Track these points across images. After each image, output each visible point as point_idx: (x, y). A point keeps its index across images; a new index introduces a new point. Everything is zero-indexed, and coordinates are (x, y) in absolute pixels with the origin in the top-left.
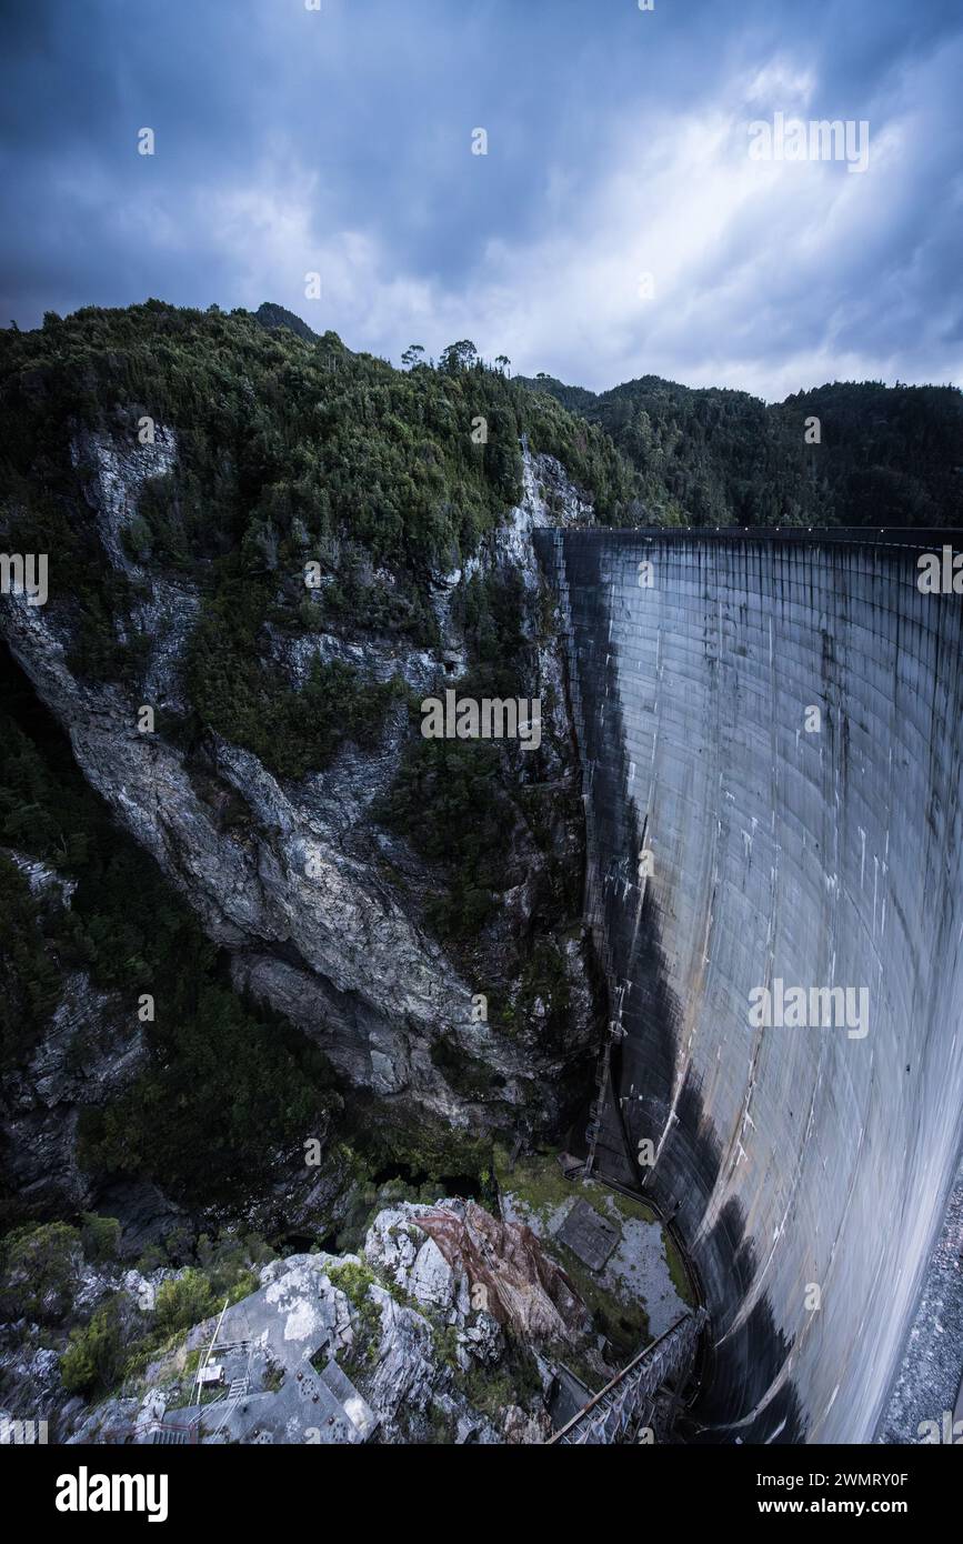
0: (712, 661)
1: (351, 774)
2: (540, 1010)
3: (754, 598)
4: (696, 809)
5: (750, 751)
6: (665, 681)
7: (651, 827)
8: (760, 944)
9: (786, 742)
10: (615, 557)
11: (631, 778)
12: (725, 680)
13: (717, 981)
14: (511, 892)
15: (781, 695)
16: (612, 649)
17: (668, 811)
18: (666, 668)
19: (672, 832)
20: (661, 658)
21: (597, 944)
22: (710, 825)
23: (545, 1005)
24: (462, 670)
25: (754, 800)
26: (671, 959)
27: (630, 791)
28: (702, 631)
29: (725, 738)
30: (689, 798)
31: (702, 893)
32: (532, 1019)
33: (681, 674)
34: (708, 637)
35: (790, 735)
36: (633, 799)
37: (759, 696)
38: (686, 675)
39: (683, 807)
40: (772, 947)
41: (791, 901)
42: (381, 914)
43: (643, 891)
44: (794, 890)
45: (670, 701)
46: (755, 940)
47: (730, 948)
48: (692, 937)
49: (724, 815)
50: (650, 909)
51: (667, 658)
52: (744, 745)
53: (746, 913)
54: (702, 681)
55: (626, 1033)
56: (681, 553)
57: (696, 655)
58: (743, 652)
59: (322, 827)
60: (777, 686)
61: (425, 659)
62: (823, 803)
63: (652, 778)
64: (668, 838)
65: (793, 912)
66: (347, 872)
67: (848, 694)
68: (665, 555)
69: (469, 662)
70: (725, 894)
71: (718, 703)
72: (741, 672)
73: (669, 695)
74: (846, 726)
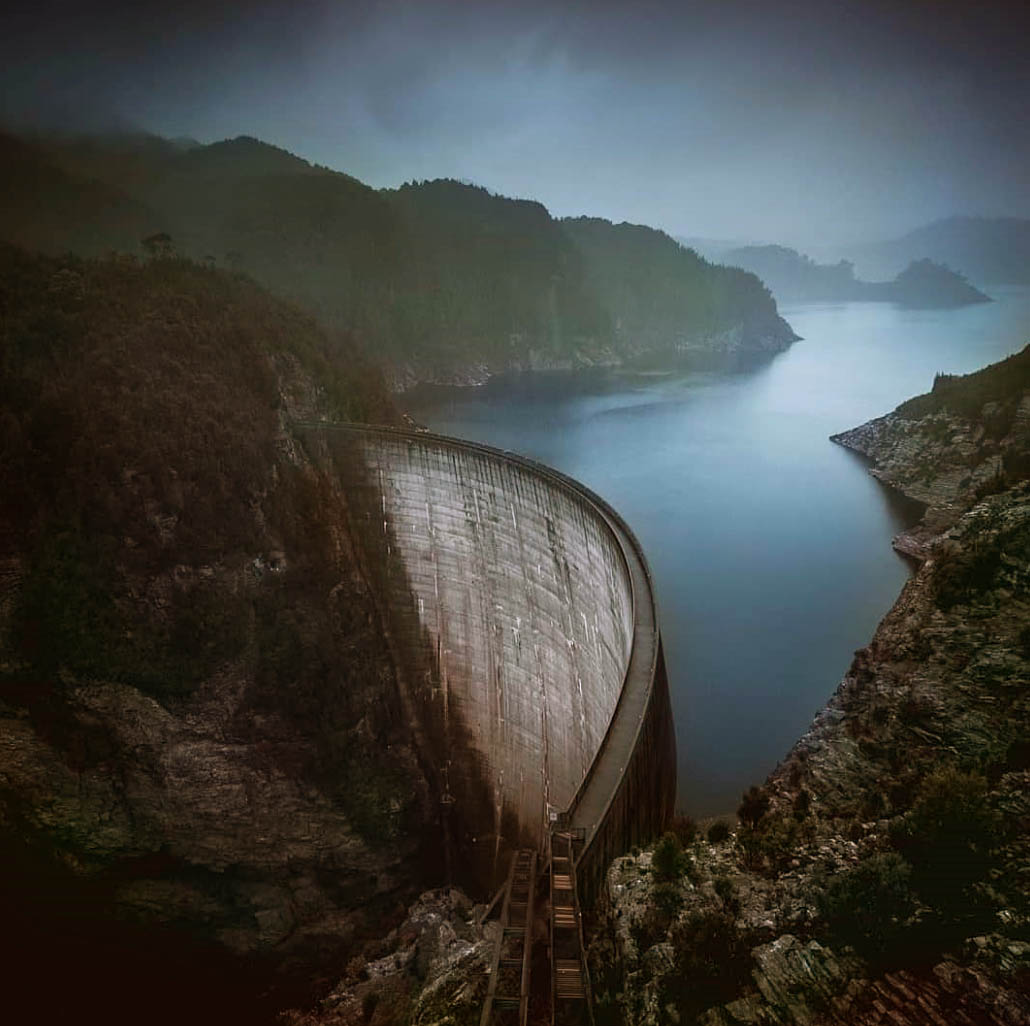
0: (473, 524)
1: (226, 674)
2: (396, 806)
3: (498, 491)
4: (476, 620)
5: (509, 578)
6: (437, 537)
7: (444, 641)
8: (535, 694)
9: (531, 570)
10: (379, 450)
11: (422, 611)
12: (484, 536)
13: (511, 731)
14: (359, 726)
15: (525, 546)
16: (388, 518)
17: (455, 627)
18: (436, 528)
19: (461, 642)
20: (431, 522)
21: (419, 743)
22: (487, 630)
23: (398, 802)
24: (284, 563)
25: (517, 607)
26: (477, 730)
27: (422, 619)
28: (463, 505)
29: (490, 572)
30: (469, 615)
31: (490, 676)
32: (392, 817)
33: (449, 532)
34: (467, 509)
35: (535, 568)
36: (425, 626)
37: (510, 546)
38: (455, 533)
39: (466, 622)
40: (542, 692)
41: (550, 661)
42: (264, 782)
43: (446, 689)
44: (550, 653)
45: (443, 552)
46: (532, 693)
47: (516, 704)
48: (488, 709)
49: (496, 620)
50: (453, 700)
51: (437, 522)
52: (504, 575)
53: (523, 680)
54: (467, 536)
55: (454, 800)
56: (438, 454)
57: (460, 521)
58: (496, 520)
59: (206, 727)
60: (522, 542)
61: (257, 563)
62: (559, 603)
63: (439, 607)
64: (458, 646)
65: (553, 667)
66: (231, 758)
67: (565, 550)
68: (424, 453)
69: (288, 556)
70: (506, 671)
71: (481, 551)
72: (495, 532)
73: (443, 547)
74: (566, 565)
